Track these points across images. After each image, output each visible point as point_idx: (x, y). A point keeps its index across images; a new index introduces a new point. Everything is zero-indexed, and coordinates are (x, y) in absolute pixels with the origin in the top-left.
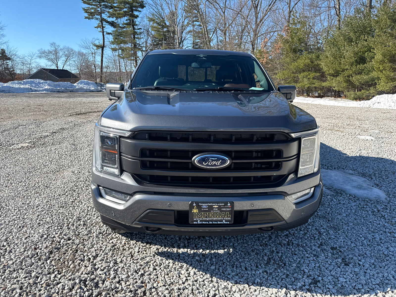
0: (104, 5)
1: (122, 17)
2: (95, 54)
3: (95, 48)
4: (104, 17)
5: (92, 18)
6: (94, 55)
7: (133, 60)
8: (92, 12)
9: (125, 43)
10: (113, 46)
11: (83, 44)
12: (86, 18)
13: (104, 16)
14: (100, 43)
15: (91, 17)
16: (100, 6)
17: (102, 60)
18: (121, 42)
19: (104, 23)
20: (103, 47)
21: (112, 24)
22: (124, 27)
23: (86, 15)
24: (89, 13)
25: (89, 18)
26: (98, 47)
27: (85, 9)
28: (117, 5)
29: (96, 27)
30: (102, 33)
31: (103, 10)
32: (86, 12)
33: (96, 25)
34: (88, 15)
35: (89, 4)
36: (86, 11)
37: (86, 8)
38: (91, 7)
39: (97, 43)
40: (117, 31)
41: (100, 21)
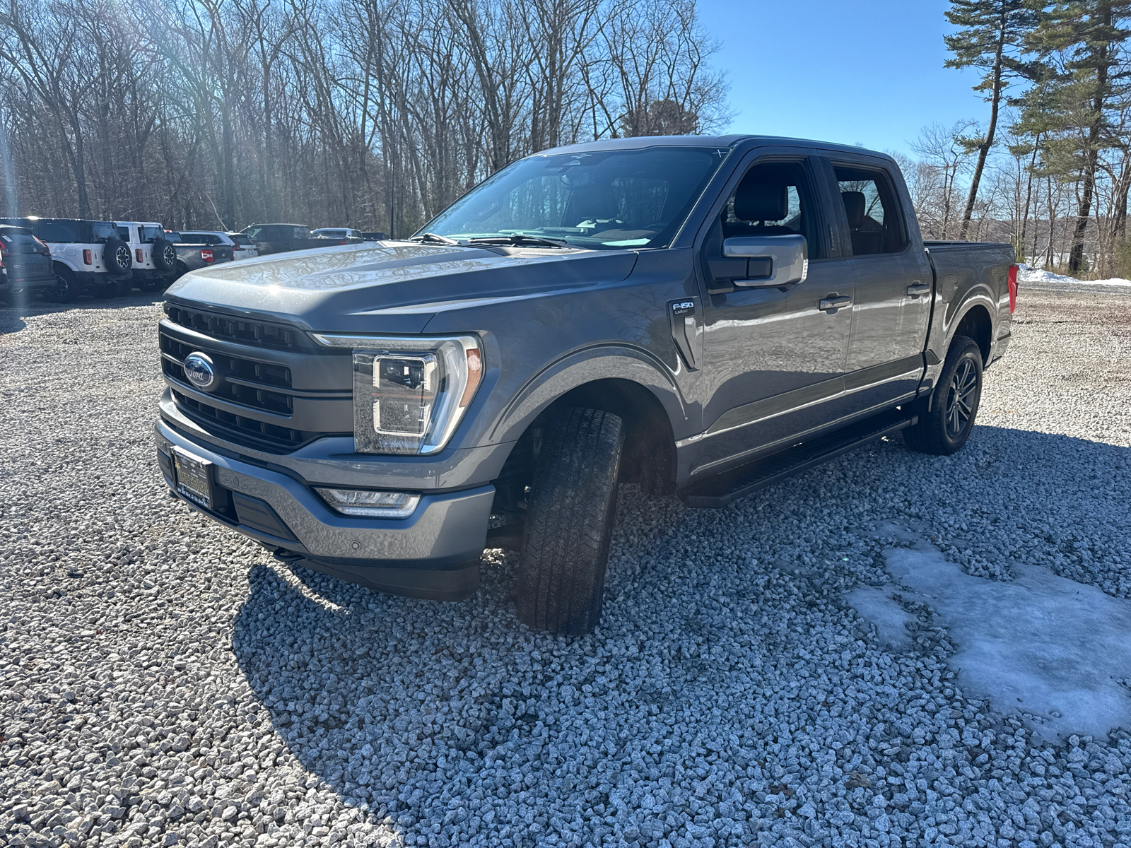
0: (1014, 17)
1: (1066, 44)
2: (955, 166)
3: (962, 149)
4: (1006, 55)
5: (968, 63)
6: (950, 171)
7: (1078, 179)
8: (972, 45)
9: (1063, 125)
10: (1021, 140)
11: (925, 141)
12: (950, 64)
13: (1010, 51)
14: (981, 134)
15: (965, 59)
16: (1004, 21)
17: (975, 186)
18: (1047, 125)
19: (1006, 71)
20: (984, 147)
21: (1032, 71)
22: (1067, 78)
23: (953, 56)
24: (962, 48)
25: (958, 65)
26: (970, 145)
27: (952, 40)
28: (1055, 11)
29: (976, 89)
30: (991, 104)
31: (1011, 32)
32: (954, 48)
33: (979, 82)
34: (959, 55)
35: (965, 23)
36: (954, 44)
37: (954, 37)
38: (972, 29)
39: (970, 134)
40: (1041, 90)
41: (993, 68)
